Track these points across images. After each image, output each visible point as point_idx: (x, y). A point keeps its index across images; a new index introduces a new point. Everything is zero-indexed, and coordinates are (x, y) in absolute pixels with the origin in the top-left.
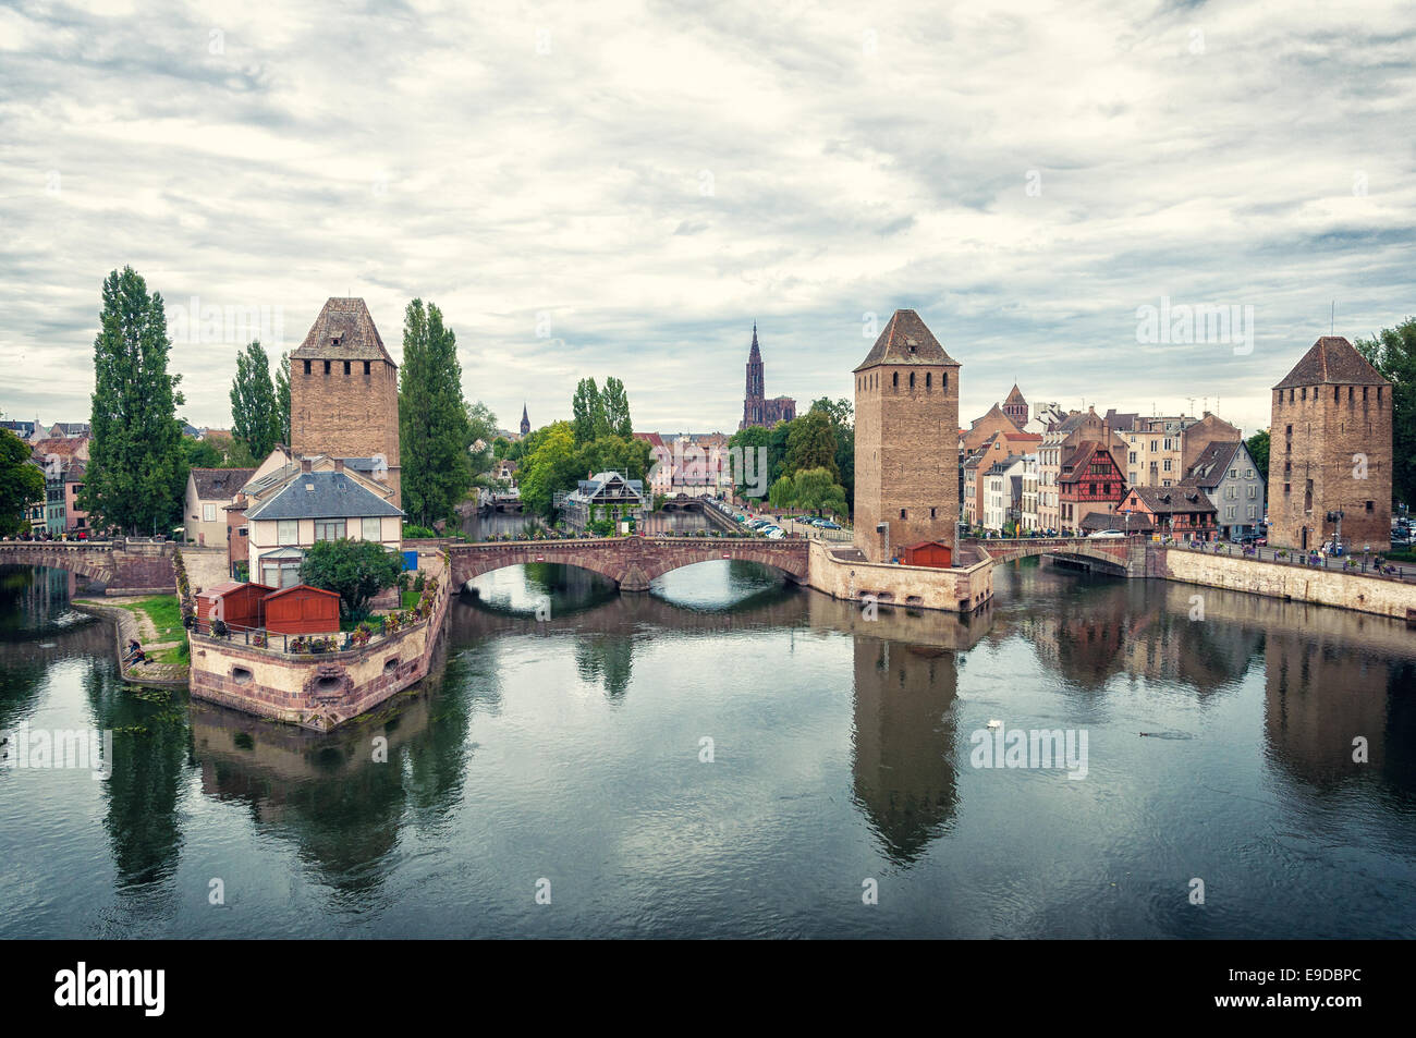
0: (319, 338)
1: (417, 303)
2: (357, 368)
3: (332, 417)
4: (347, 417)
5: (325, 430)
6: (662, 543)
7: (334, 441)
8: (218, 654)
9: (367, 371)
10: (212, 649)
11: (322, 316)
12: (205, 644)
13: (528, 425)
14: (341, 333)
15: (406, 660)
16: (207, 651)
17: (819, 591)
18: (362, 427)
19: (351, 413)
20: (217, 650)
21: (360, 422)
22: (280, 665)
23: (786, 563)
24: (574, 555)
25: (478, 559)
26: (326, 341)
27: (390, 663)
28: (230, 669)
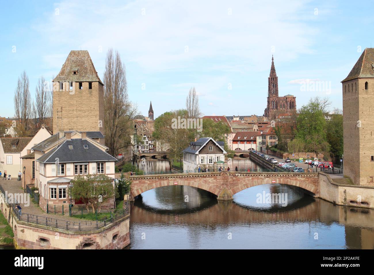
0: (67, 71)
1: (111, 52)
2: (85, 85)
3: (73, 111)
4: (80, 110)
5: (70, 117)
6: (239, 175)
7: (74, 123)
8: (31, 231)
9: (90, 87)
10: (28, 228)
11: (68, 59)
12: (24, 226)
13: (153, 112)
14: (77, 68)
15: (122, 235)
16: (25, 230)
17: (325, 200)
18: (88, 116)
19: (82, 109)
20: (30, 229)
21: (86, 113)
22: (64, 237)
23: (306, 185)
24: (193, 181)
25: (144, 183)
26: (70, 72)
27: (115, 237)
28: (37, 238)
